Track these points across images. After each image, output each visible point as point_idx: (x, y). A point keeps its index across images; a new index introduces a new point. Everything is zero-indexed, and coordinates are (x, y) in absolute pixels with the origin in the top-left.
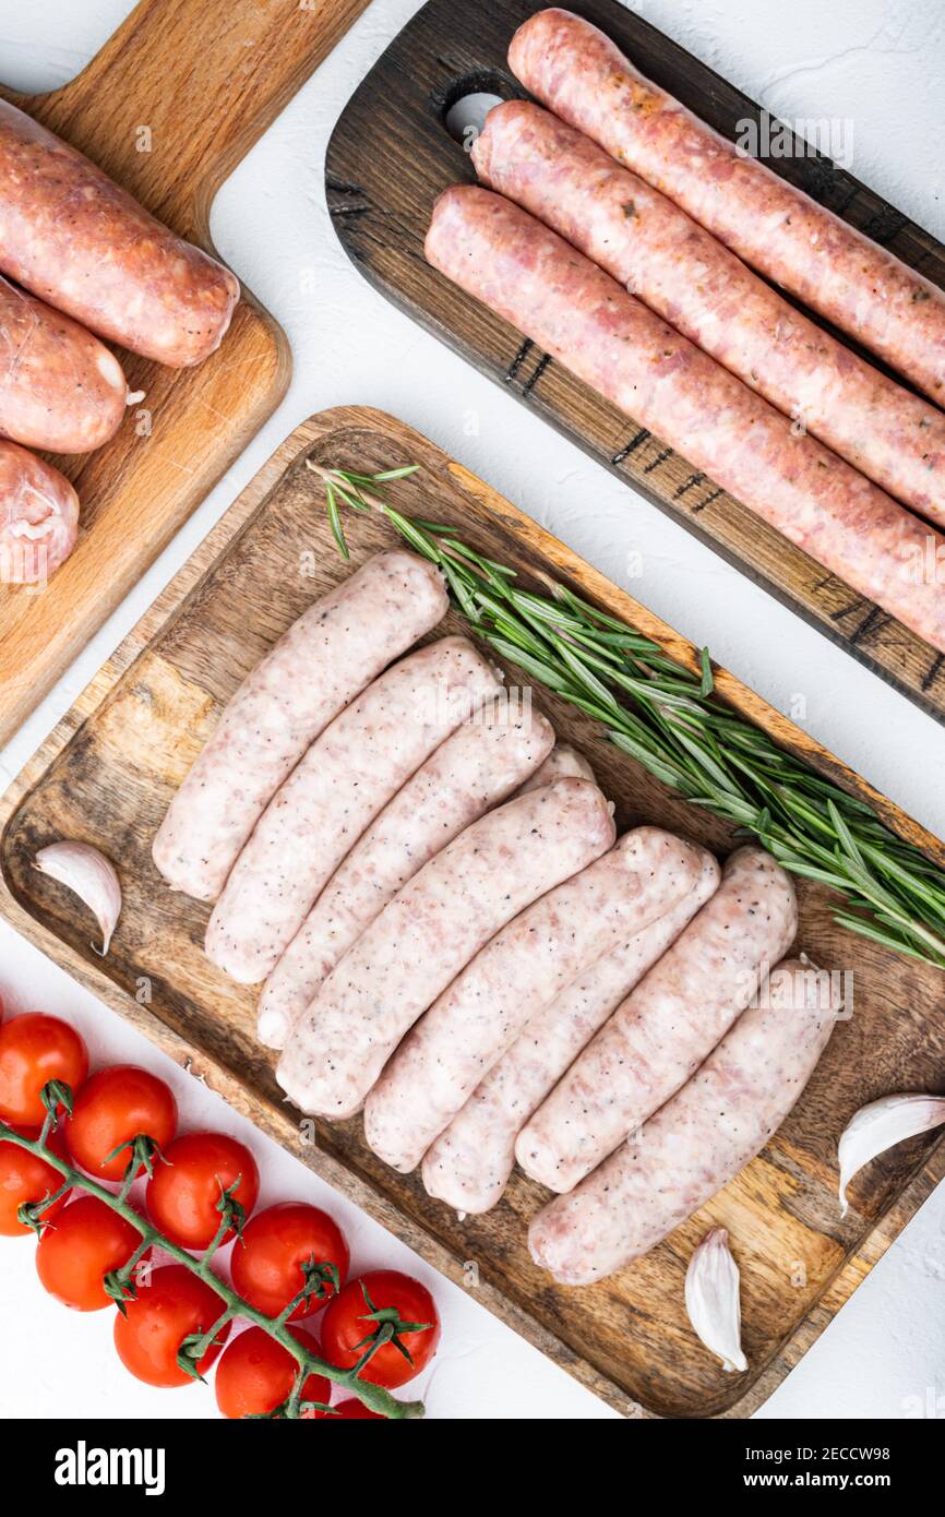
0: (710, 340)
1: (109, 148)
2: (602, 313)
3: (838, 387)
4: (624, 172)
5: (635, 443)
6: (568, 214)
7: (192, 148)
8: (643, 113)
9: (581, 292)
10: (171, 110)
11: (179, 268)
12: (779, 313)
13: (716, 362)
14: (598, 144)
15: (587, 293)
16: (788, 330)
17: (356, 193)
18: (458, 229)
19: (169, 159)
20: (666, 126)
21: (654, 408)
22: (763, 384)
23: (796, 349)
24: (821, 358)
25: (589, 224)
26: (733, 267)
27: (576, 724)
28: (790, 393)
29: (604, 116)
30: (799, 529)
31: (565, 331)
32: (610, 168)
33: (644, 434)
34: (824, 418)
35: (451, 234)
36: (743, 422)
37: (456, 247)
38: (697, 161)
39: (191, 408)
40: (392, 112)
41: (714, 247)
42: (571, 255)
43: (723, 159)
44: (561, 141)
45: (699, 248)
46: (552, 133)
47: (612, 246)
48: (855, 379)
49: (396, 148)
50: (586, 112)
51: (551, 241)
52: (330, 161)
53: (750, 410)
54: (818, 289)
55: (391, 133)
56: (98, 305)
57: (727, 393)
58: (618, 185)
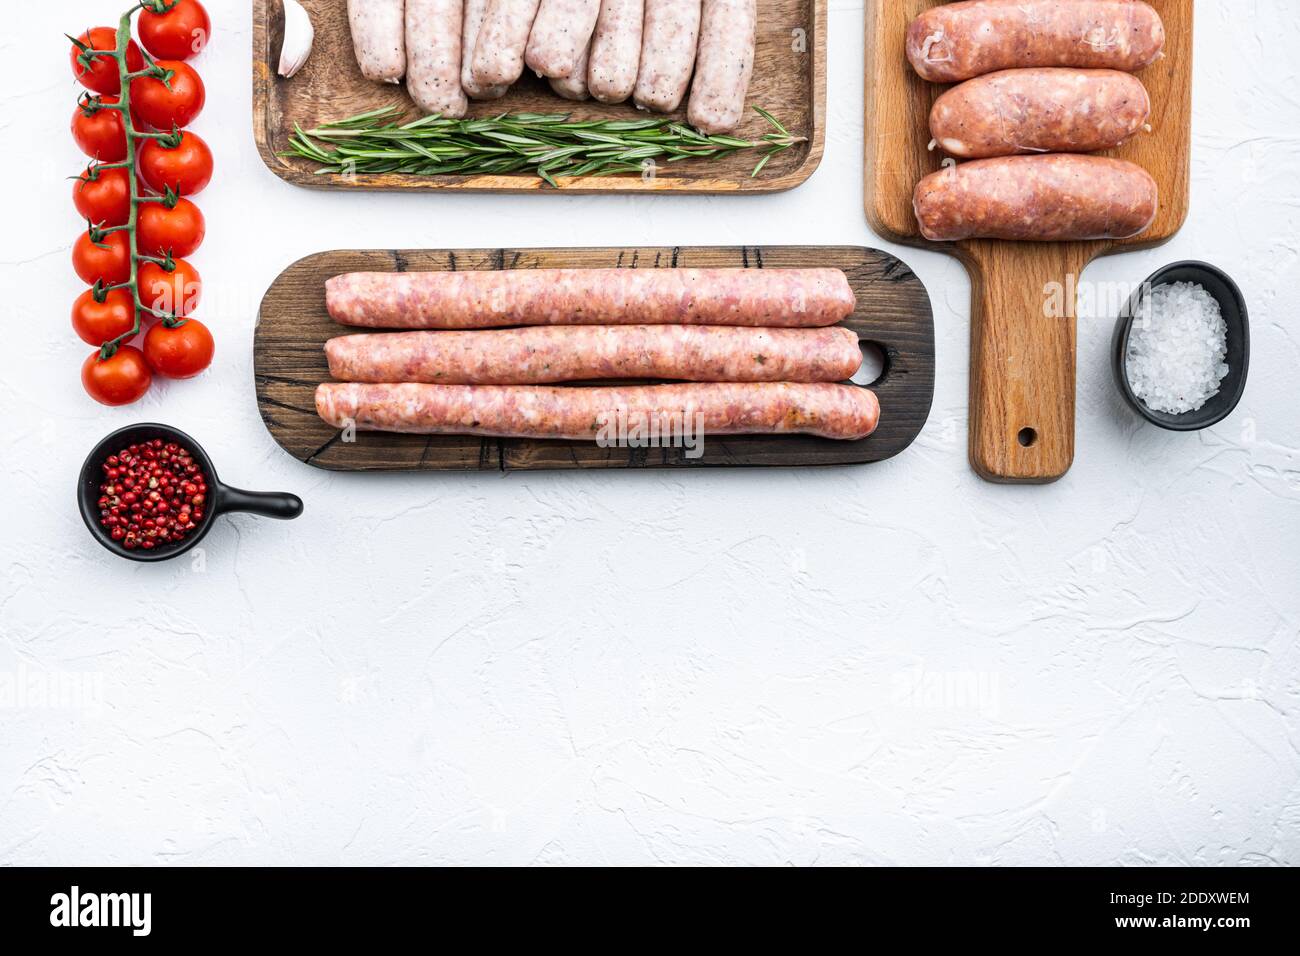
0: (677, 330)
1: (1037, 258)
2: (736, 301)
3: (600, 351)
4: (777, 377)
5: (675, 258)
6: (788, 337)
7: (998, 289)
8: (791, 410)
9: (754, 304)
10: (1022, 298)
11: (959, 218)
12: (655, 366)
13: (665, 322)
14: (800, 382)
15: (750, 305)
16: (643, 360)
17: (897, 279)
18: (834, 290)
19: (1004, 275)
20: (775, 413)
21: (677, 278)
22: (636, 328)
23: (633, 354)
24: (619, 359)
25: (774, 338)
26: (692, 372)
27: (587, 115)
28: (621, 333)
29: (807, 396)
30: (566, 274)
31: (747, 281)
32: (786, 373)
33: (674, 265)
34: (595, 334)
35: (836, 286)
36: (631, 302)
37: (828, 282)
38: (748, 406)
39: (903, 166)
40: (908, 330)
41: (709, 376)
42: (773, 319)
43: (737, 418)
44: (819, 368)
45: (715, 367)
46: (826, 369)
47: (756, 338)
48: (595, 362)
49: (894, 315)
50: (817, 391)
51: (786, 319)
52: (921, 284)
53: (632, 309)
54: (645, 393)
55: (902, 320)
56: (983, 171)
57: (649, 308)
58: (776, 367)
